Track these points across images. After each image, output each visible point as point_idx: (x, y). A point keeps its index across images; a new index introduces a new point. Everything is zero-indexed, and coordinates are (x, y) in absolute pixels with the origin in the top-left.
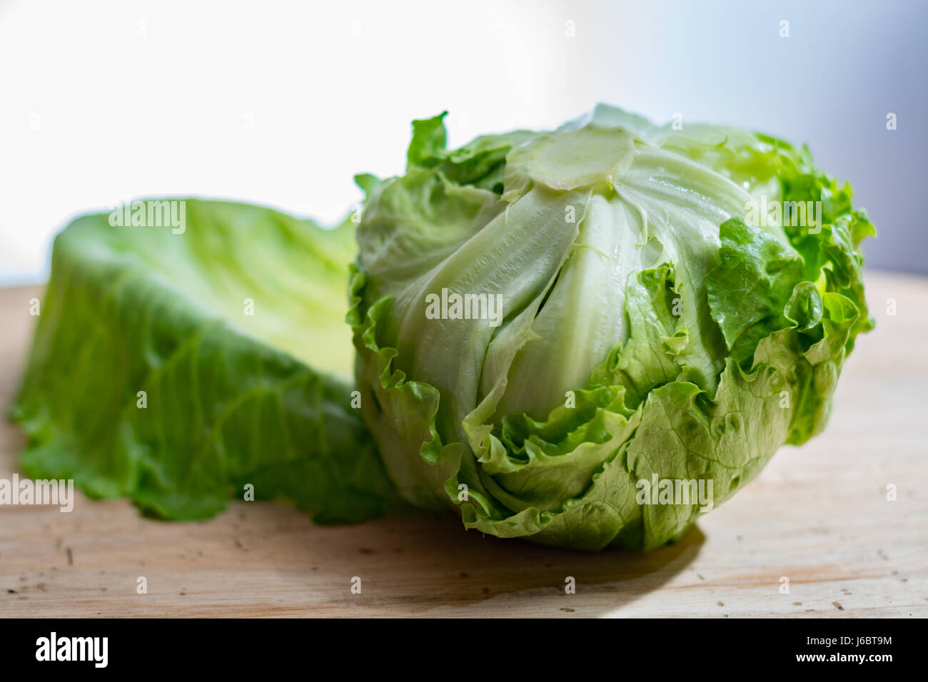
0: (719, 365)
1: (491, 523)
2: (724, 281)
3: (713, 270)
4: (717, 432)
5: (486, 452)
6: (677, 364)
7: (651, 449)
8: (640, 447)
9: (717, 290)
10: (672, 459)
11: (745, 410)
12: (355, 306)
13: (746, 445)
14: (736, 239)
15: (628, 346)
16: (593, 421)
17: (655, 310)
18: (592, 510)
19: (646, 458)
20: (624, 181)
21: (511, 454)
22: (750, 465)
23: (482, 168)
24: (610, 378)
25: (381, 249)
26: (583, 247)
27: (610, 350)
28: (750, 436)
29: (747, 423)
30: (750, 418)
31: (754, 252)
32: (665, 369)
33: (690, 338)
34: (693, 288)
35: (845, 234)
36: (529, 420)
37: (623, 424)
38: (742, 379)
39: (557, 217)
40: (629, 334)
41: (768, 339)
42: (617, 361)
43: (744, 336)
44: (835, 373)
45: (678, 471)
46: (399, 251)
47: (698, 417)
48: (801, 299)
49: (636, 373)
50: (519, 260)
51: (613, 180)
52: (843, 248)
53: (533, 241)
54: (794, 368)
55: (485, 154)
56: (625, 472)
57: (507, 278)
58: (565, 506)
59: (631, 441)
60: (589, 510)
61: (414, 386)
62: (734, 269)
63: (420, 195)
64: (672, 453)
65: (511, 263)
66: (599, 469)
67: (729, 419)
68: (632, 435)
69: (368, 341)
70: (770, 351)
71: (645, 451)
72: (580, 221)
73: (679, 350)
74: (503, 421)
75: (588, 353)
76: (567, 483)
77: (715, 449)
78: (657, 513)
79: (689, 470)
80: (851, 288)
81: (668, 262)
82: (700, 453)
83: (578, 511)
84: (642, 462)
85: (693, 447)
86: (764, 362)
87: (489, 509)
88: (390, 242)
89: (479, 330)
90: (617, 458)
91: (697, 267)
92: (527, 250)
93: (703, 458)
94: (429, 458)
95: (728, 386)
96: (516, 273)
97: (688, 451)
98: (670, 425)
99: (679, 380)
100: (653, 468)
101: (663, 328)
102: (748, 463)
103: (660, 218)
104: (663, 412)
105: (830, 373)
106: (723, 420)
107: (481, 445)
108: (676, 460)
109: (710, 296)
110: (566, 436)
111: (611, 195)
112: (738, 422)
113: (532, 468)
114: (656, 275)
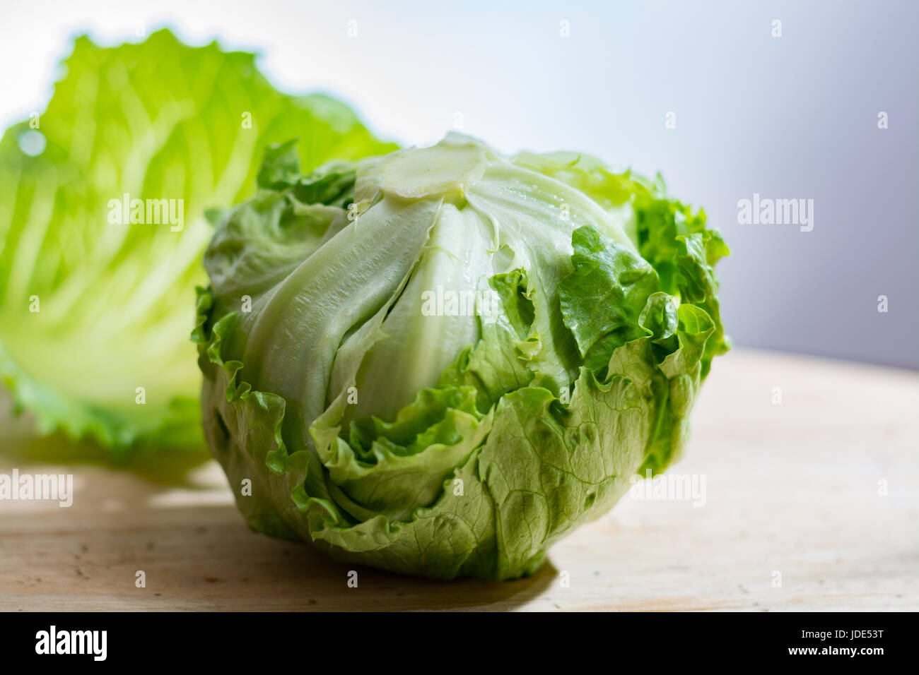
0: (573, 375)
1: (338, 530)
2: (577, 288)
3: (565, 277)
4: (571, 443)
5: (334, 456)
6: (530, 371)
7: (504, 458)
8: (493, 454)
9: (569, 297)
10: (525, 469)
11: (600, 421)
12: (201, 324)
13: (601, 460)
14: (588, 246)
15: (479, 347)
16: (444, 421)
17: (507, 313)
18: (444, 524)
19: (499, 468)
20: (475, 191)
21: (359, 458)
22: (605, 482)
23: (333, 190)
24: (461, 379)
25: (229, 270)
26: (433, 249)
27: (460, 350)
28: (605, 451)
29: (601, 436)
30: (606, 431)
31: (607, 260)
32: (517, 374)
33: (543, 344)
34: (546, 296)
35: (698, 247)
36: (377, 421)
37: (474, 427)
38: (596, 389)
39: (407, 226)
40: (480, 335)
41: (623, 348)
42: (467, 361)
43: (597, 345)
44: (691, 388)
45: (532, 482)
46: (247, 269)
47: (551, 424)
48: (656, 311)
49: (488, 376)
50: (369, 269)
51: (464, 188)
52: (697, 260)
53: (382, 249)
54: (649, 382)
55: (335, 177)
56: (477, 482)
57: (356, 286)
58: (415, 515)
59: (483, 446)
60: (441, 522)
61: (260, 396)
62: (587, 277)
63: (270, 217)
64: (525, 464)
65: (361, 271)
66: (450, 475)
67: (584, 430)
68: (484, 442)
69: (213, 356)
70: (624, 361)
71: (497, 459)
72: (430, 228)
73: (532, 355)
74: (352, 425)
75: (439, 352)
76: (417, 491)
77: (570, 461)
78: (511, 530)
79: (543, 482)
80: (706, 302)
81: (520, 268)
82: (555, 464)
83: (429, 524)
84: (495, 472)
85: (547, 457)
86: (620, 373)
87: (337, 517)
88: (239, 262)
89: (327, 337)
90: (468, 463)
91: (549, 276)
92: (376, 258)
93: (557, 469)
94: (275, 468)
95: (583, 395)
96: (365, 281)
97: (542, 461)
98: (523, 434)
99: (532, 386)
100: (505, 478)
101: (515, 333)
102: (604, 480)
103: (512, 227)
104: (515, 418)
105: (686, 388)
106: (578, 430)
107: (329, 449)
108: (529, 472)
109: (563, 304)
110: (415, 438)
111: (462, 205)
112: (592, 433)
113: (381, 473)
114: (508, 280)
